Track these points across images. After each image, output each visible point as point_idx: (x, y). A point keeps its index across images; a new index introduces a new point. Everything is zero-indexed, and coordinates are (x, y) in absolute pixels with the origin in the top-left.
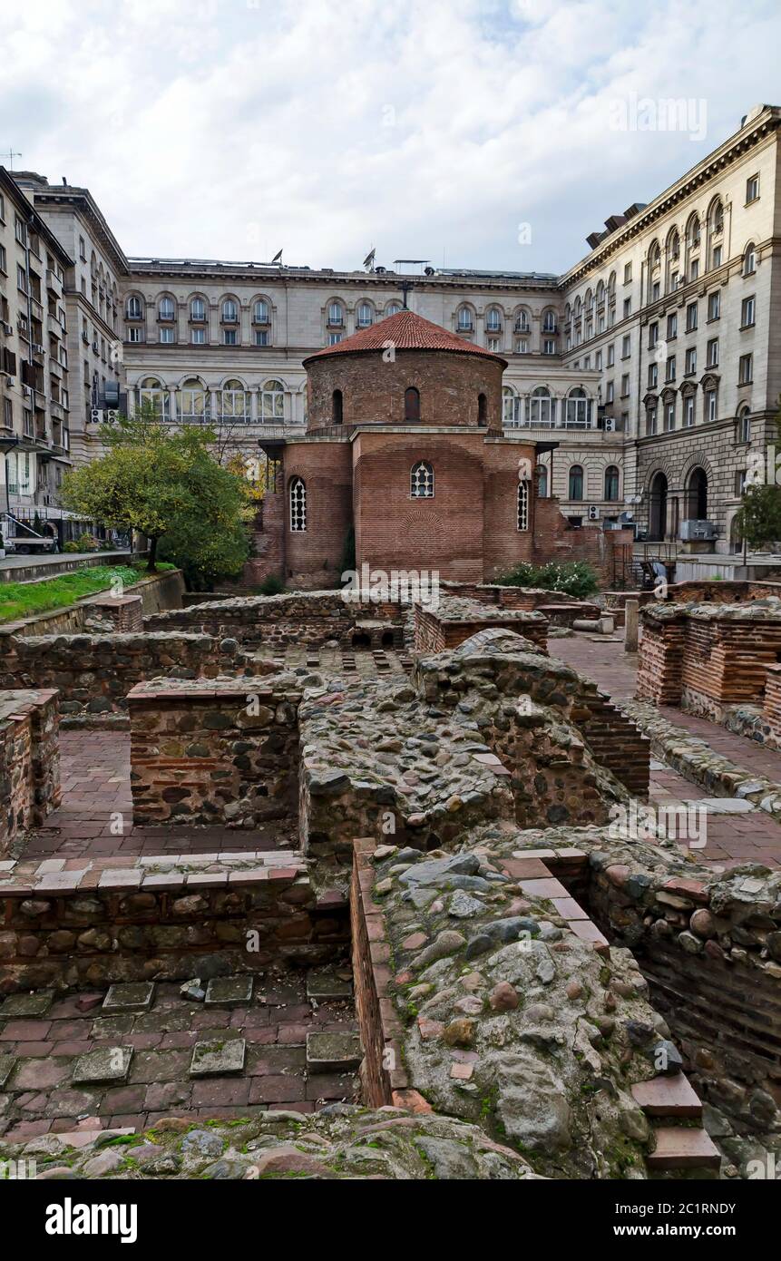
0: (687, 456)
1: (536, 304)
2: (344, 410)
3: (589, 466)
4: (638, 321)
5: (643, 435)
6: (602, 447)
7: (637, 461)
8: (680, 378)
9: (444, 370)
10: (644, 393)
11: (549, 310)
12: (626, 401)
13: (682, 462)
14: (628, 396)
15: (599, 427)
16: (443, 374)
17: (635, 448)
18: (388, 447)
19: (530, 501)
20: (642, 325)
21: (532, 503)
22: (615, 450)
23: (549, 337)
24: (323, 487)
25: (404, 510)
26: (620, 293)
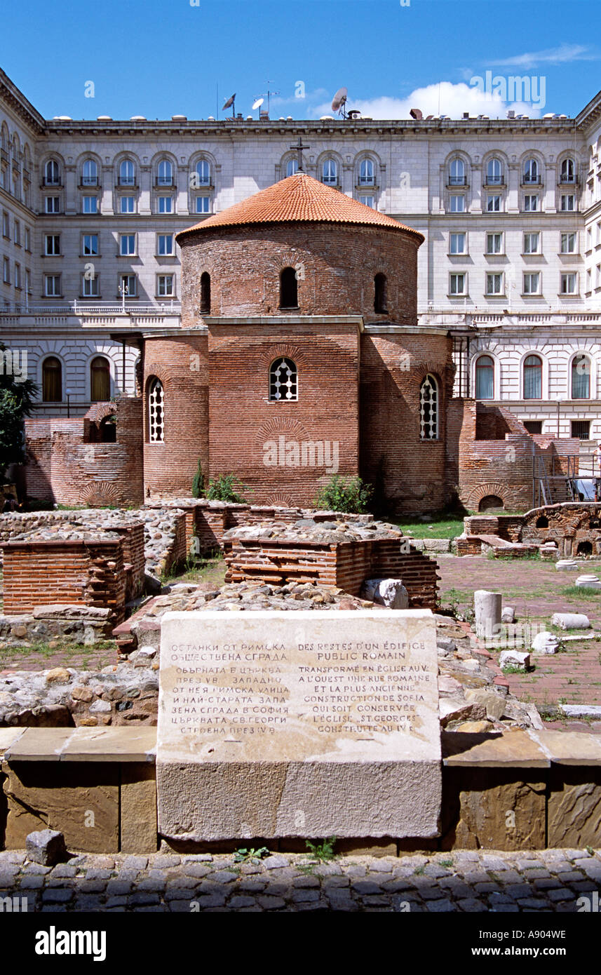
1: (550, 148)
2: (212, 298)
9: (328, 246)
11: (567, 156)
16: (326, 251)
18: (242, 341)
19: (440, 404)
21: (443, 406)
23: (567, 191)
24: (183, 389)
25: (261, 417)
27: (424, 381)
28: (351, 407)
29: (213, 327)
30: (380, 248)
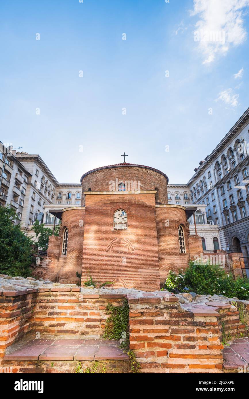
0: (246, 229)
1: (181, 191)
3: (206, 238)
4: (216, 187)
5: (225, 224)
7: (225, 234)
8: (236, 201)
10: (223, 210)
11: (185, 193)
12: (216, 214)
13: (244, 232)
14: (216, 212)
15: (208, 223)
16: (136, 177)
17: (223, 230)
18: (101, 202)
19: (185, 238)
20: (218, 188)
21: (187, 239)
22: (215, 231)
23: (186, 201)
24: (76, 231)
25: (109, 238)
26: (208, 181)
27: (178, 228)
28: (153, 232)
29: (88, 196)
30: (156, 179)
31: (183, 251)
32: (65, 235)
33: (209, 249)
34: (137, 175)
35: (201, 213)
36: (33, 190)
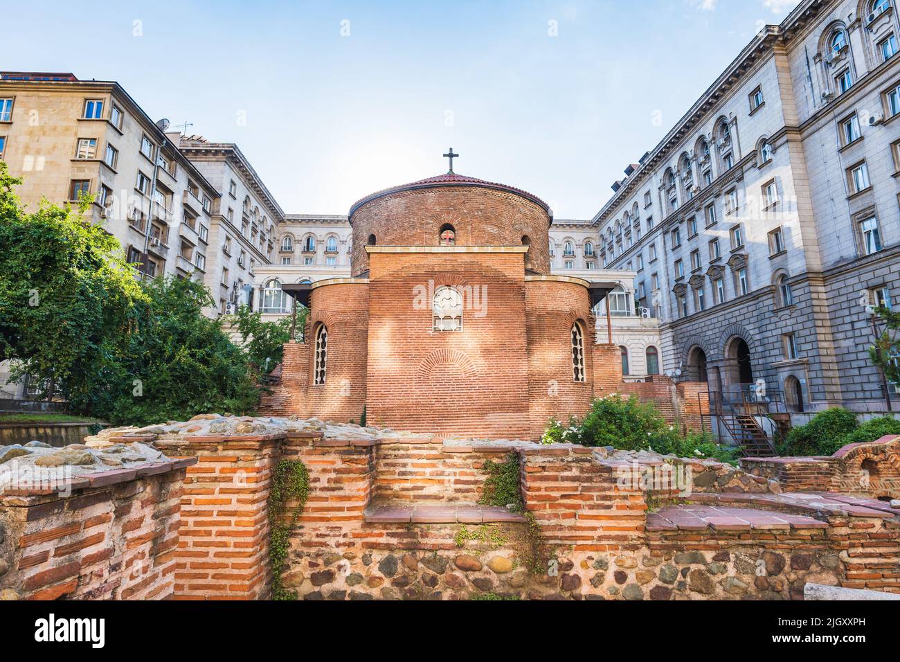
0: (722, 329)
1: (579, 236)
3: (631, 346)
4: (661, 231)
5: (676, 318)
6: (641, 331)
7: (673, 340)
8: (705, 266)
10: (673, 284)
11: (588, 242)
12: (657, 293)
13: (718, 335)
14: (658, 290)
15: (637, 315)
16: (481, 210)
17: (670, 330)
18: (404, 270)
19: (586, 349)
20: (665, 233)
21: (589, 351)
22: (652, 333)
23: (589, 260)
24: (345, 333)
25: (424, 349)
26: (643, 215)
27: (572, 328)
28: (519, 338)
29: (375, 255)
30: (525, 215)
31: (580, 376)
32: (320, 340)
33: (635, 373)
34: (482, 207)
35: (622, 290)
36: (226, 232)
